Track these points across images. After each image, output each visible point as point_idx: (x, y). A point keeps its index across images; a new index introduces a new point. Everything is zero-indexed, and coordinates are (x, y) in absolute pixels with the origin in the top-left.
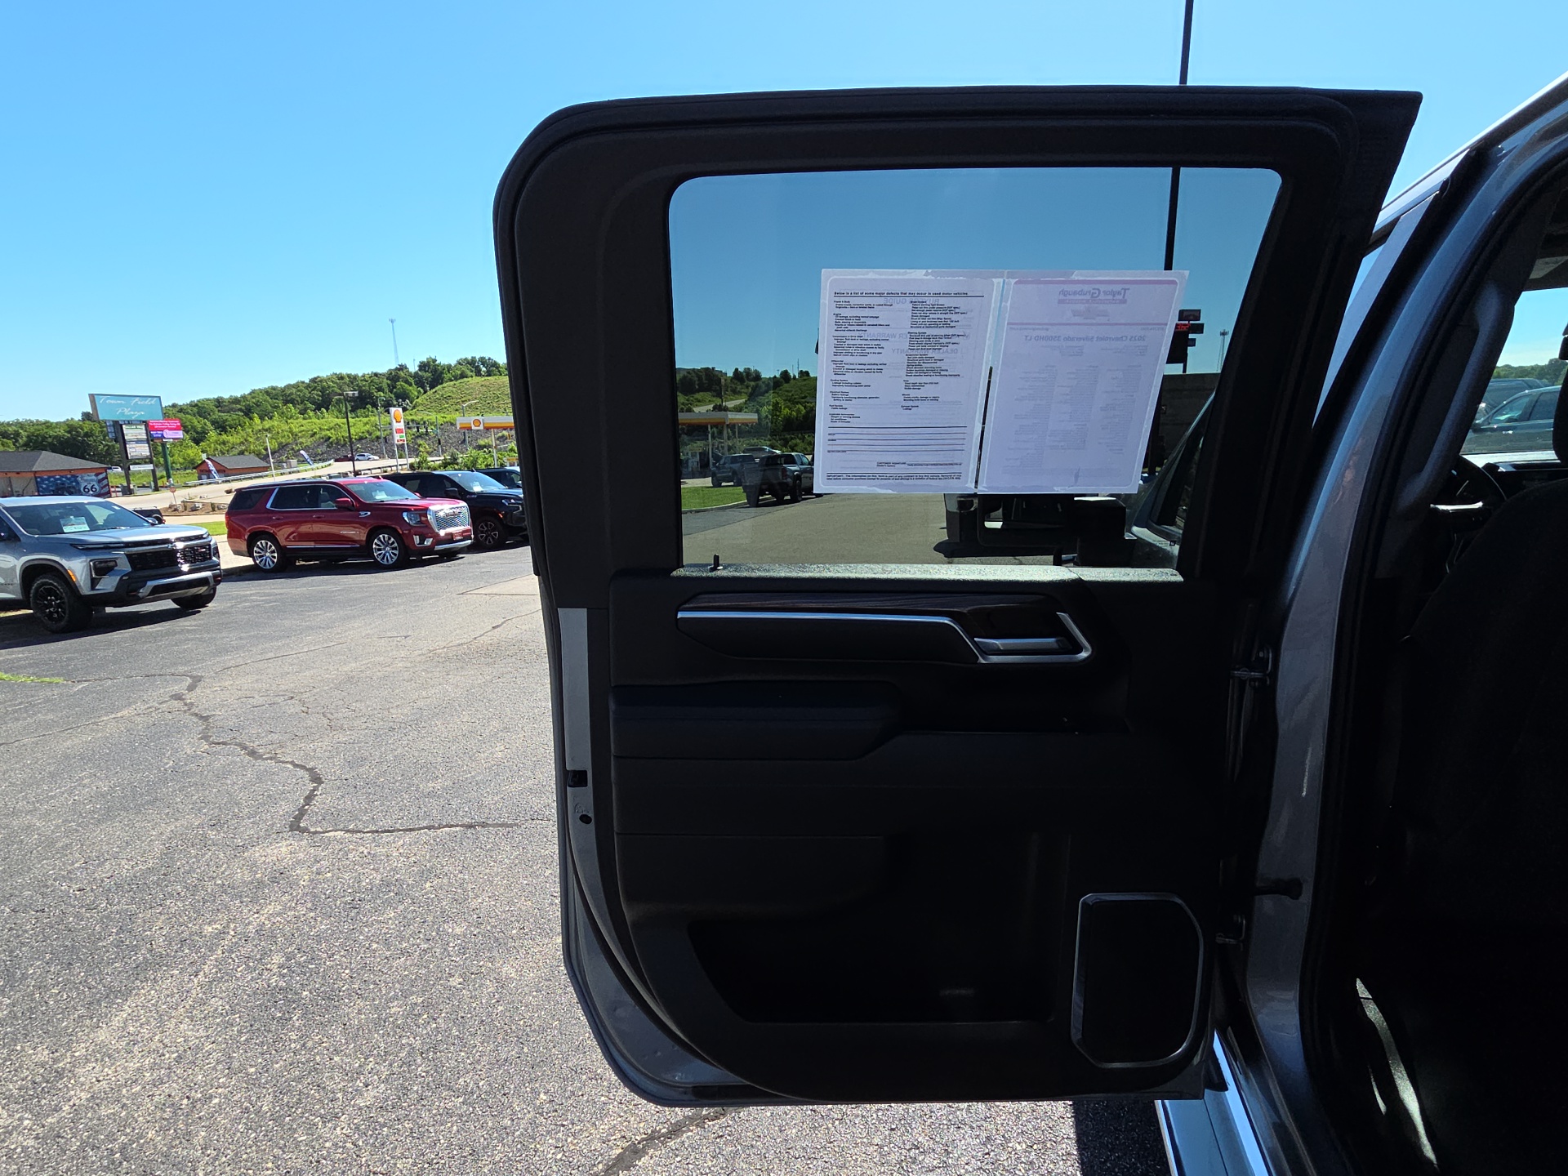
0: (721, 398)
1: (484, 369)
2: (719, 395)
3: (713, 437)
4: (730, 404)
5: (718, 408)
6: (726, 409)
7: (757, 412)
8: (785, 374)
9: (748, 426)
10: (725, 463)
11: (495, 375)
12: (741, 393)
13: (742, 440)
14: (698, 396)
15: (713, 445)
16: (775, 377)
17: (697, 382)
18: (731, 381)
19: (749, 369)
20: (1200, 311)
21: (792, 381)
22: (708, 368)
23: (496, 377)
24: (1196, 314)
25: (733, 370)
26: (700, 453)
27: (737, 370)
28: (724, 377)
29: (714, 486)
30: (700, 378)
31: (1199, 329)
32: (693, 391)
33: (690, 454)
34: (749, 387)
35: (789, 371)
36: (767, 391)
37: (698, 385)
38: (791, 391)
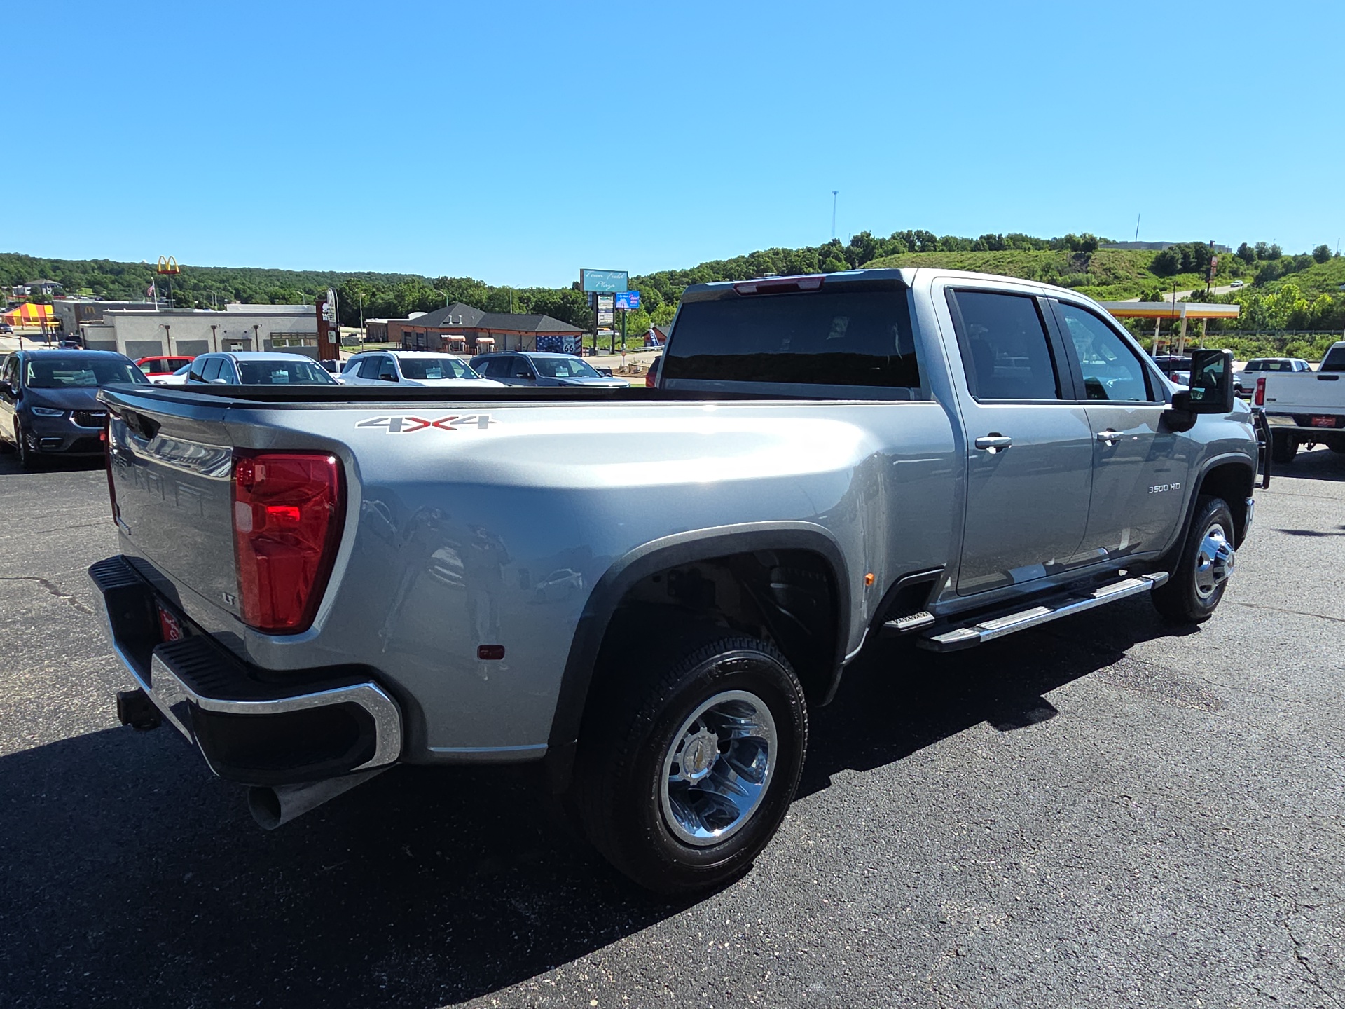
0: (1208, 282)
1: (919, 244)
2: (1207, 278)
4: (1220, 291)
5: (1200, 297)
6: (1211, 299)
11: (930, 250)
12: (1245, 275)
14: (1179, 278)
16: (1304, 255)
17: (1180, 261)
18: (1233, 259)
19: (1264, 244)
21: (1332, 260)
23: (930, 253)
25: (1240, 245)
27: (1244, 245)
28: (1224, 254)
30: (1186, 256)
32: (1173, 272)
34: (1259, 268)
35: (1329, 247)
36: (1284, 274)
37: (1181, 264)
38: (1323, 275)
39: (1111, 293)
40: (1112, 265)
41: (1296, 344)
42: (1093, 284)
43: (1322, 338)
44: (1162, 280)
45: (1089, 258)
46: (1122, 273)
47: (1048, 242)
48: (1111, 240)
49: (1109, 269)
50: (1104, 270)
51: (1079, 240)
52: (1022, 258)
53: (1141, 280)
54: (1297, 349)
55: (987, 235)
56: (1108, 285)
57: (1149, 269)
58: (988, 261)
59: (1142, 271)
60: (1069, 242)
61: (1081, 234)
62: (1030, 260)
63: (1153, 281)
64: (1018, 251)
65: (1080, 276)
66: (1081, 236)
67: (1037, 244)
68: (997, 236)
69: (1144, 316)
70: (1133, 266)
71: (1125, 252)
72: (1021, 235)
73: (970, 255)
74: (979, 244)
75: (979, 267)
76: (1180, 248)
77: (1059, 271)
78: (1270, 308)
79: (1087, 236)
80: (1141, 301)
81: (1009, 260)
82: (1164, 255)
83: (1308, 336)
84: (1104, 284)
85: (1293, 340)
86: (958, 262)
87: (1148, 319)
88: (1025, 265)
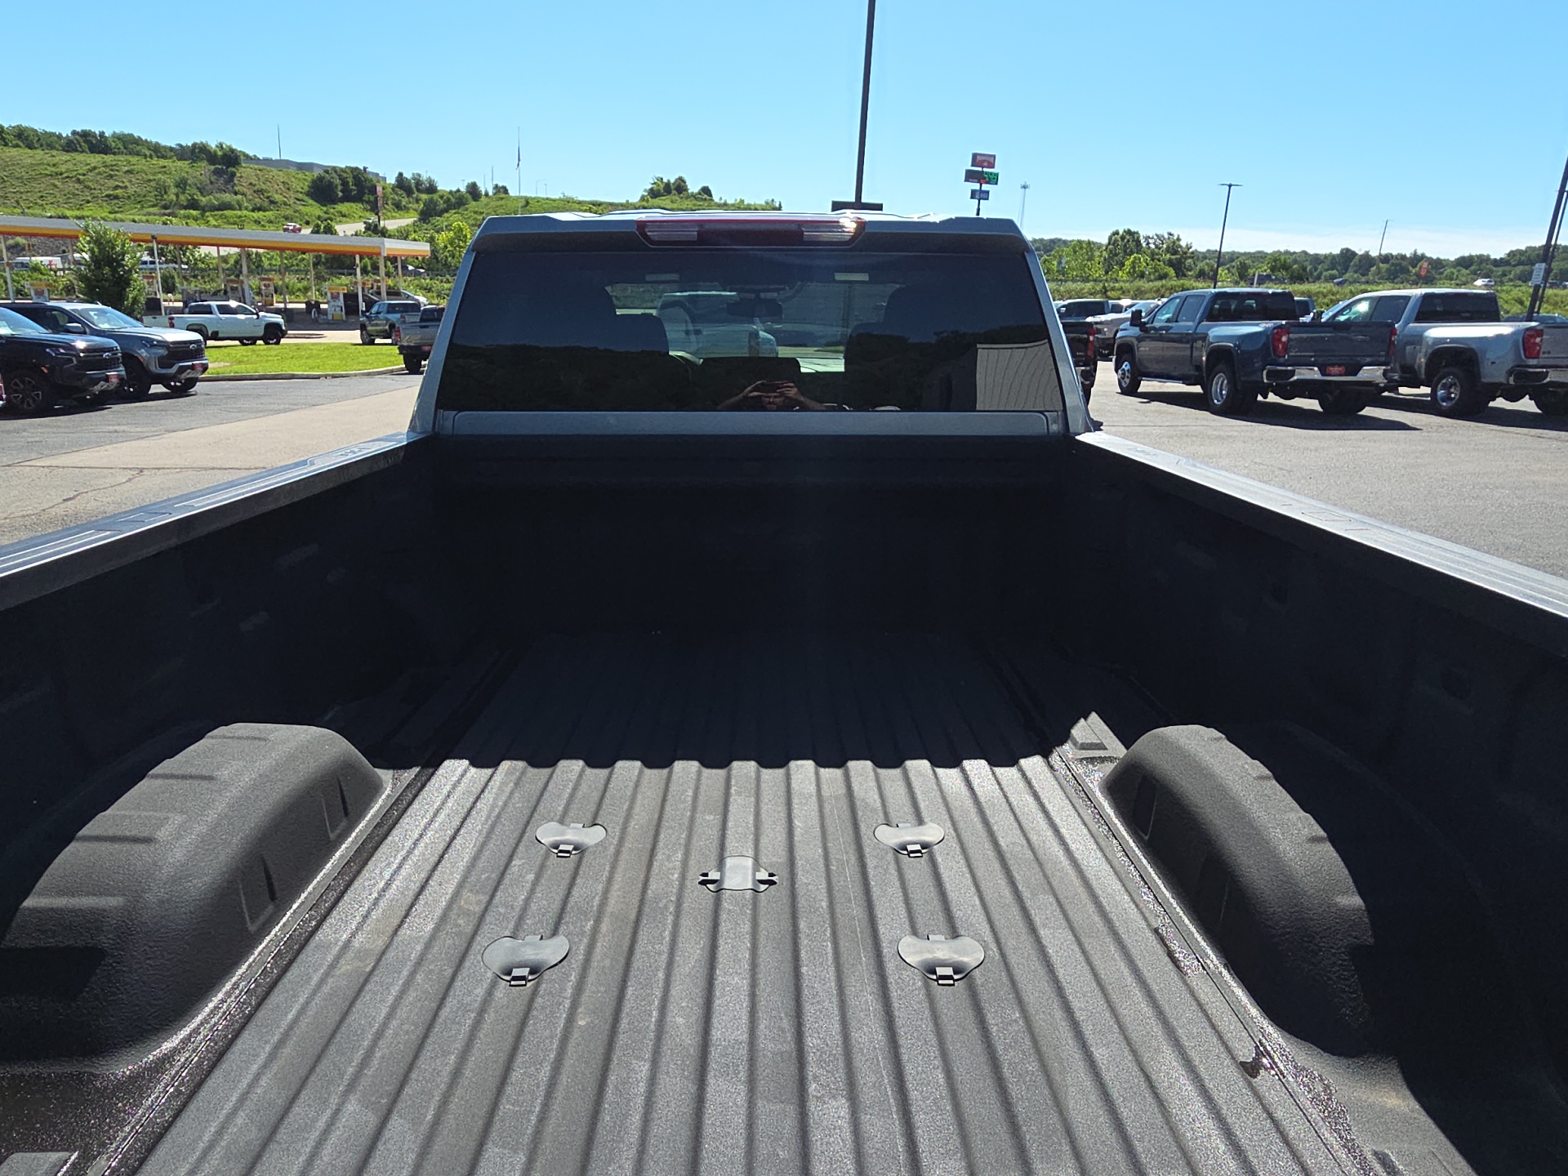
0: (377, 214)
2: (375, 209)
3: (364, 271)
4: (391, 224)
5: (374, 230)
6: (384, 233)
7: (431, 240)
8: (473, 190)
9: (417, 258)
10: (380, 312)
12: (408, 209)
13: (409, 279)
14: (344, 207)
15: (364, 284)
16: (458, 191)
17: (340, 188)
18: (393, 190)
19: (419, 175)
20: (994, 156)
21: (483, 198)
22: (357, 168)
24: (990, 161)
25: (396, 175)
26: (344, 294)
27: (401, 174)
28: (382, 183)
29: (364, 344)
30: (345, 183)
31: (993, 179)
32: (335, 201)
33: (329, 295)
34: (421, 202)
35: (478, 184)
36: (446, 211)
37: (341, 191)
38: (482, 213)
39: (270, 222)
40: (264, 187)
42: (246, 209)
44: (325, 209)
45: (233, 175)
46: (277, 197)
47: (171, 149)
48: (251, 154)
49: (260, 192)
50: (255, 192)
51: (215, 152)
52: (145, 168)
53: (301, 207)
55: (82, 131)
56: (265, 211)
57: (308, 194)
58: (95, 168)
59: (300, 196)
60: (197, 153)
61: (216, 143)
62: (157, 170)
63: (314, 209)
64: (137, 158)
65: (227, 197)
66: (217, 146)
67: (158, 151)
68: (97, 133)
69: (324, 251)
70: (288, 189)
71: (275, 172)
72: (132, 135)
73: (66, 157)
74: (72, 142)
75: (84, 175)
76: (336, 172)
77: (198, 188)
78: (446, 247)
79: (224, 146)
80: (312, 232)
81: (126, 168)
82: (321, 179)
84: (259, 209)
86: (49, 165)
87: (328, 256)
88: (152, 178)
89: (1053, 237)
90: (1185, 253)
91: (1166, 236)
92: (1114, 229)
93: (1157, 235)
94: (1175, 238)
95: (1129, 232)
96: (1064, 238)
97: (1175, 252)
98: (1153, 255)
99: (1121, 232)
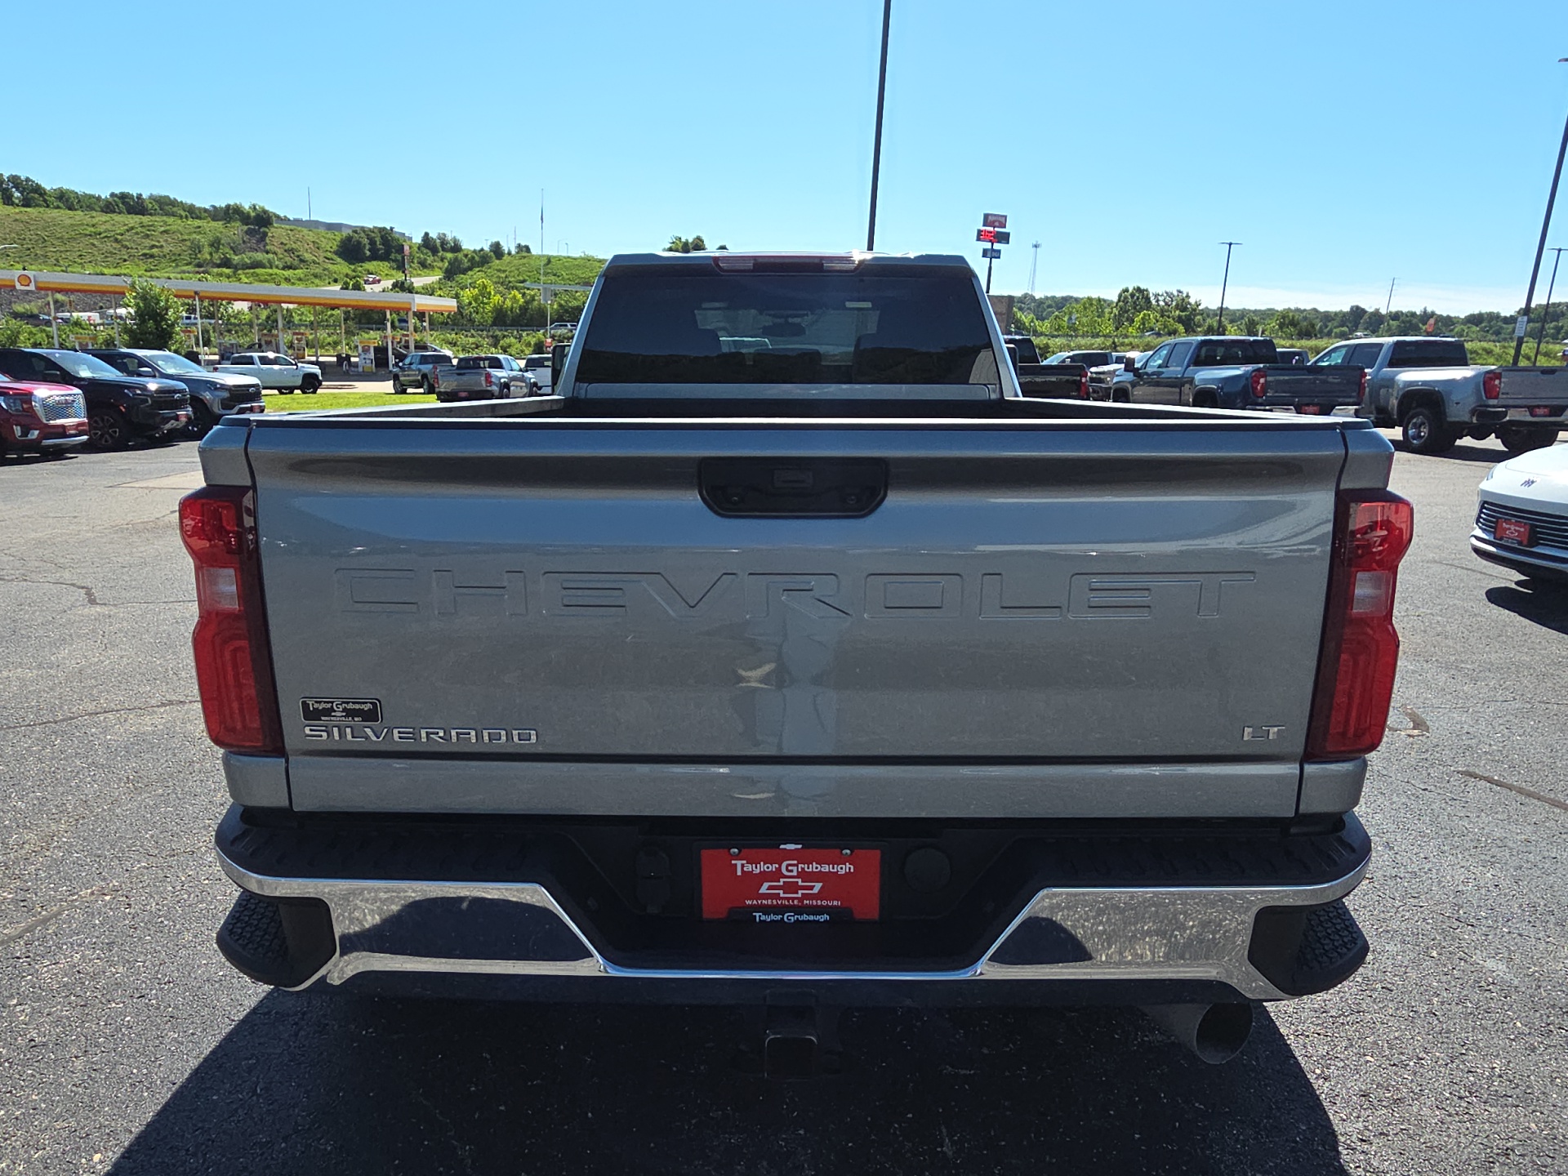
0: (403, 272)
1: (17, 194)
2: (401, 267)
3: (393, 327)
4: (418, 282)
5: (400, 286)
6: (411, 290)
7: (457, 296)
8: (497, 249)
9: (442, 314)
10: (411, 364)
11: (37, 205)
12: (433, 267)
13: (435, 334)
14: (371, 266)
15: (393, 338)
16: (482, 250)
17: (368, 247)
18: (419, 248)
19: (444, 235)
20: (1006, 217)
21: (506, 256)
22: (384, 229)
23: (41, 209)
24: (1001, 221)
25: (423, 234)
26: (375, 348)
27: (427, 234)
28: (409, 243)
29: (397, 393)
30: (372, 242)
31: (1004, 238)
32: (363, 259)
33: (360, 348)
34: (445, 261)
35: (501, 243)
36: (470, 269)
37: (369, 250)
38: (504, 271)
39: (300, 279)
40: (294, 246)
41: (507, 341)
42: (277, 267)
43: (528, 335)
44: (353, 267)
45: (265, 234)
46: (307, 256)
47: (206, 210)
48: (282, 215)
49: (292, 251)
50: (286, 251)
51: (249, 213)
52: (180, 228)
53: (330, 266)
54: (510, 346)
55: (121, 193)
56: (295, 269)
57: (336, 253)
58: (132, 228)
59: (329, 255)
60: (230, 214)
61: (249, 204)
62: (193, 230)
63: (342, 267)
64: (172, 219)
65: (259, 256)
66: (250, 208)
67: (192, 212)
68: (135, 195)
69: (353, 307)
70: (318, 248)
71: (305, 231)
72: (168, 197)
73: (105, 217)
74: (110, 203)
75: (122, 235)
76: (364, 231)
77: (232, 248)
78: (470, 303)
79: (257, 207)
80: (342, 289)
81: (163, 229)
82: (349, 239)
83: (515, 332)
84: (290, 267)
85: (504, 336)
86: (87, 225)
87: (357, 312)
88: (186, 237)
89: (1064, 294)
90: (1195, 310)
91: (1175, 293)
92: (1124, 287)
93: (1167, 293)
94: (1184, 295)
95: (1139, 290)
96: (1075, 295)
97: (1184, 309)
98: (1162, 312)
99: (1131, 290)
